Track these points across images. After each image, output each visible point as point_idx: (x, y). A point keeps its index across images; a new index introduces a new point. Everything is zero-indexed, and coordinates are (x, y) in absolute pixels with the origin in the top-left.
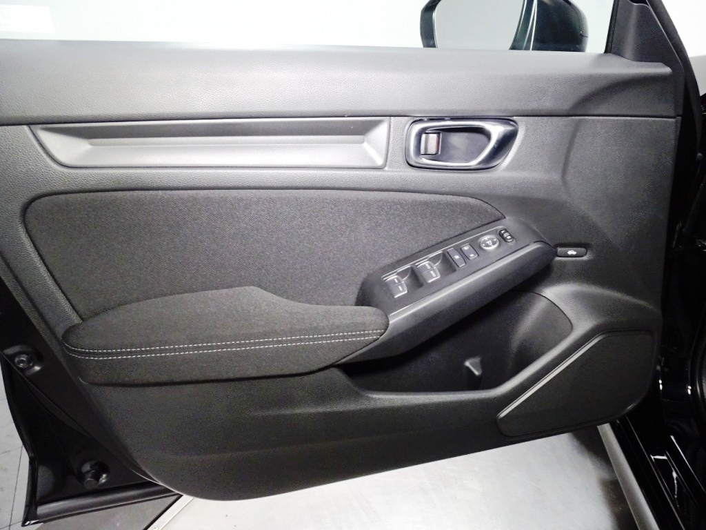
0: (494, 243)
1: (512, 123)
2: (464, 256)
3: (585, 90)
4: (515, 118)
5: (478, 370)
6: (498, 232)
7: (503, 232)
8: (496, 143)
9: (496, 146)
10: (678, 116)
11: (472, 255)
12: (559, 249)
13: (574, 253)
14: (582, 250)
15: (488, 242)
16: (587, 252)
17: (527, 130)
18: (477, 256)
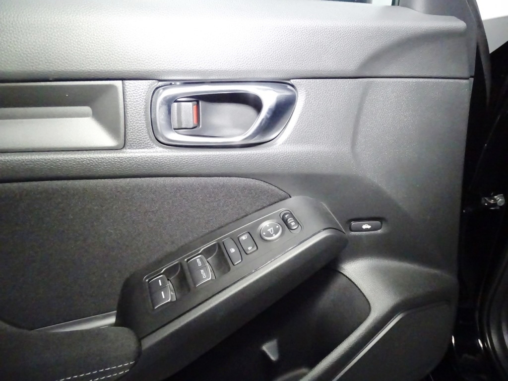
0: (276, 233)
1: (289, 87)
2: (241, 249)
3: (373, 46)
4: (292, 81)
5: (273, 355)
6: (281, 216)
7: (286, 216)
8: (268, 113)
9: (269, 116)
10: (471, 77)
11: (250, 248)
12: (353, 223)
13: (369, 227)
14: (378, 223)
15: (269, 230)
16: (382, 224)
17: (308, 95)
18: (255, 248)
